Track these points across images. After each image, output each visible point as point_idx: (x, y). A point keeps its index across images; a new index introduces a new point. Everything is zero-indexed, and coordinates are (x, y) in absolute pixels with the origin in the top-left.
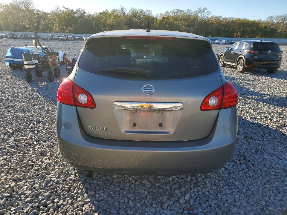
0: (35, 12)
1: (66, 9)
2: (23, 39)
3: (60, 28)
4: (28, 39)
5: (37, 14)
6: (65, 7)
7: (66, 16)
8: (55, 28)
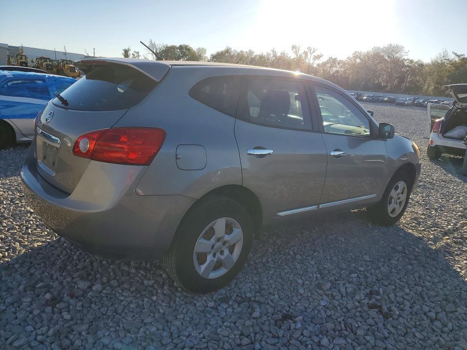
0: (406, 63)
1: (459, 56)
2: (369, 102)
3: (436, 88)
4: (378, 102)
5: (408, 66)
6: (458, 54)
7: (454, 67)
8: (426, 87)
